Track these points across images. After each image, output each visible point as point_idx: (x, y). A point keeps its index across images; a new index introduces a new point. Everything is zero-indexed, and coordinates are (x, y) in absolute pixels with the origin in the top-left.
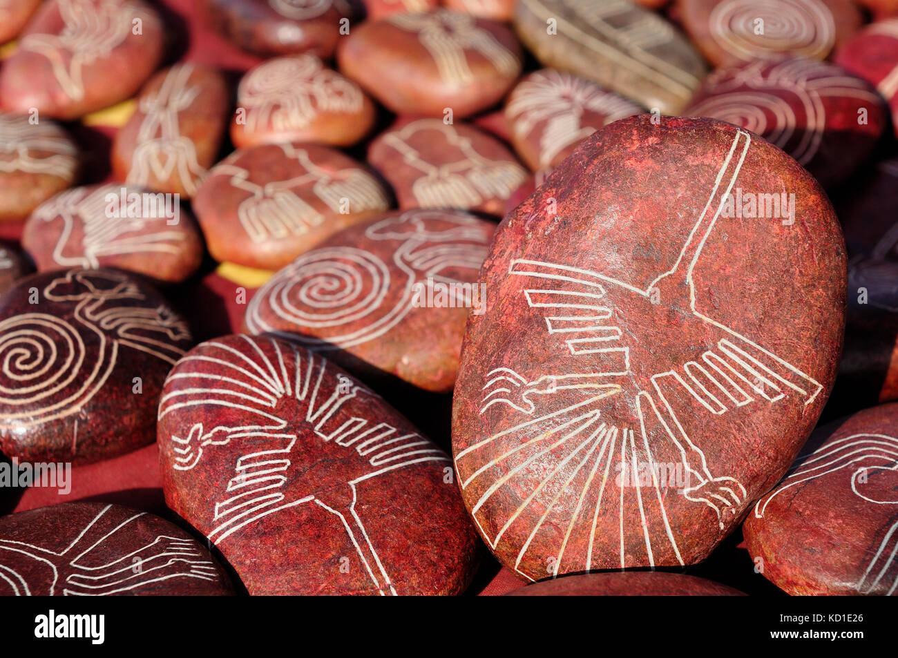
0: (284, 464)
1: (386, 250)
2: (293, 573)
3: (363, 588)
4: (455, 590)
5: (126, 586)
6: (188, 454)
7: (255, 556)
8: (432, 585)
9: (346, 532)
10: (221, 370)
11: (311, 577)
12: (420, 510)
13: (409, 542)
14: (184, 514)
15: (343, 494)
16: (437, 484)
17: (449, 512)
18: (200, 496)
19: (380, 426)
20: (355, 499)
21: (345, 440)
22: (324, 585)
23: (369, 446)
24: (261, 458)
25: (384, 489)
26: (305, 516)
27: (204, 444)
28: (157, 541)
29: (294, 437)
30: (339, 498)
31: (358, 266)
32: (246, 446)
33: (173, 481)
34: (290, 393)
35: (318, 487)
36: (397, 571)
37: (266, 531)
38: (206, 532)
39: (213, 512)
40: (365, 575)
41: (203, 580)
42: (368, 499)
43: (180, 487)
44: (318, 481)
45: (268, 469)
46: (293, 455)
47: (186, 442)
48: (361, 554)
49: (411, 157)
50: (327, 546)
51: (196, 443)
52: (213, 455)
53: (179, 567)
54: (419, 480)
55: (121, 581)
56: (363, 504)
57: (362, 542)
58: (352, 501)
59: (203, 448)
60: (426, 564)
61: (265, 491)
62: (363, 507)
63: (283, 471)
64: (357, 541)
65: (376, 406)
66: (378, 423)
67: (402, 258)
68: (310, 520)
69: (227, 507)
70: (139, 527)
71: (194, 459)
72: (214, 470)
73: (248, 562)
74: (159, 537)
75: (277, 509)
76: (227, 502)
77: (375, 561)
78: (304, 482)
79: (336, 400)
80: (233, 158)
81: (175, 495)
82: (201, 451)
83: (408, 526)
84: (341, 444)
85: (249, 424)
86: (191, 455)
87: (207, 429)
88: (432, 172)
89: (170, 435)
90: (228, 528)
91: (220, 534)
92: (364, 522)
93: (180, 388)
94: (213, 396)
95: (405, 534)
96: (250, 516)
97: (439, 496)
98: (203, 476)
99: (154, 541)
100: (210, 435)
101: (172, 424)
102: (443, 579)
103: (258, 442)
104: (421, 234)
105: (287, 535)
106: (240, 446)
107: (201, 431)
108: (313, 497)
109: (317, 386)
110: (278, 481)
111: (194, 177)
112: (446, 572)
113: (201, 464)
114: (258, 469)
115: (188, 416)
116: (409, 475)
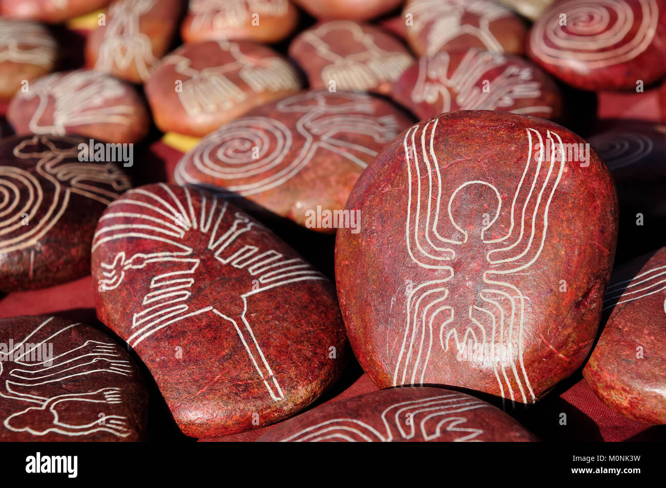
0: (188, 282)
1: (291, 119)
2: (194, 367)
3: (251, 379)
4: (327, 381)
5: (56, 378)
6: (113, 277)
7: (163, 354)
8: (307, 376)
9: (238, 335)
10: (141, 210)
11: (208, 370)
12: (299, 317)
13: (289, 342)
14: (109, 324)
15: (236, 305)
16: (314, 297)
17: (323, 319)
18: (122, 309)
19: (269, 253)
20: (245, 309)
21: (239, 263)
22: (219, 376)
23: (259, 268)
24: (171, 278)
25: (269, 301)
26: (204, 323)
27: (126, 268)
28: (85, 344)
29: (197, 261)
30: (232, 308)
31: (267, 132)
32: (158, 268)
33: (102, 299)
34: (195, 226)
35: (216, 300)
36: (279, 365)
37: (173, 334)
38: (126, 338)
39: (131, 321)
40: (252, 368)
41: (120, 374)
42: (256, 309)
43: (107, 303)
44: (216, 295)
45: (176, 286)
46: (196, 276)
47: (112, 267)
48: (249, 352)
49: (323, 50)
50: (221, 345)
51: (119, 268)
52: (132, 276)
53: (101, 364)
54: (299, 294)
55: (52, 375)
56: (252, 313)
57: (250, 342)
58: (243, 310)
59: (125, 271)
60: (302, 359)
61: (173, 303)
62: (252, 315)
63: (188, 288)
64: (246, 342)
65: (267, 238)
66: (267, 250)
67: (304, 126)
68: (208, 326)
69: (142, 317)
70: (73, 333)
71: (117, 280)
72: (133, 288)
73: (158, 360)
74: (87, 342)
75: (182, 318)
76: (143, 313)
77: (260, 357)
78: (205, 295)
79: (234, 232)
80: (181, 50)
81: (103, 310)
82: (123, 274)
83: (288, 330)
84: (236, 266)
85: (161, 251)
86: (115, 278)
87: (128, 256)
88: (338, 61)
89: (100, 263)
90: (143, 333)
91: (136, 338)
92: (252, 326)
93: (109, 225)
94: (134, 230)
95: (285, 335)
96: (161, 323)
97: (315, 306)
98: (124, 293)
99: (83, 344)
100: (131, 261)
101: (102, 254)
102: (317, 372)
103: (168, 265)
104: (322, 107)
105: (190, 337)
106: (154, 269)
107: (124, 258)
108: (211, 308)
109: (219, 221)
110: (184, 295)
111: (148, 66)
112: (318, 366)
113: (123, 284)
114: (167, 286)
115: (114, 247)
116: (291, 290)
